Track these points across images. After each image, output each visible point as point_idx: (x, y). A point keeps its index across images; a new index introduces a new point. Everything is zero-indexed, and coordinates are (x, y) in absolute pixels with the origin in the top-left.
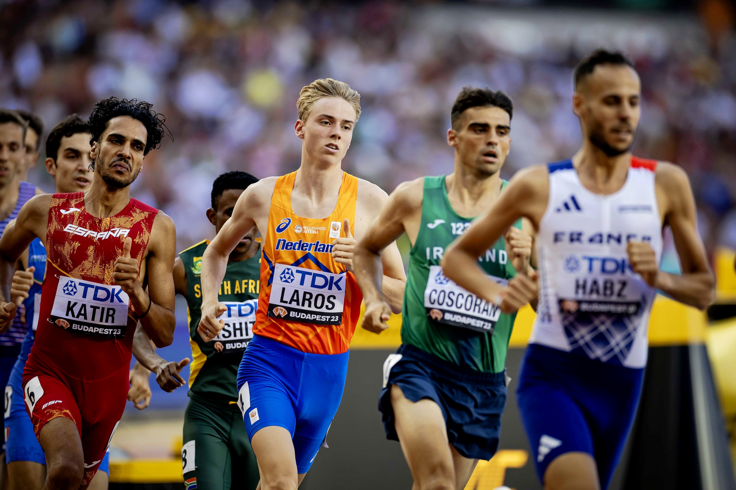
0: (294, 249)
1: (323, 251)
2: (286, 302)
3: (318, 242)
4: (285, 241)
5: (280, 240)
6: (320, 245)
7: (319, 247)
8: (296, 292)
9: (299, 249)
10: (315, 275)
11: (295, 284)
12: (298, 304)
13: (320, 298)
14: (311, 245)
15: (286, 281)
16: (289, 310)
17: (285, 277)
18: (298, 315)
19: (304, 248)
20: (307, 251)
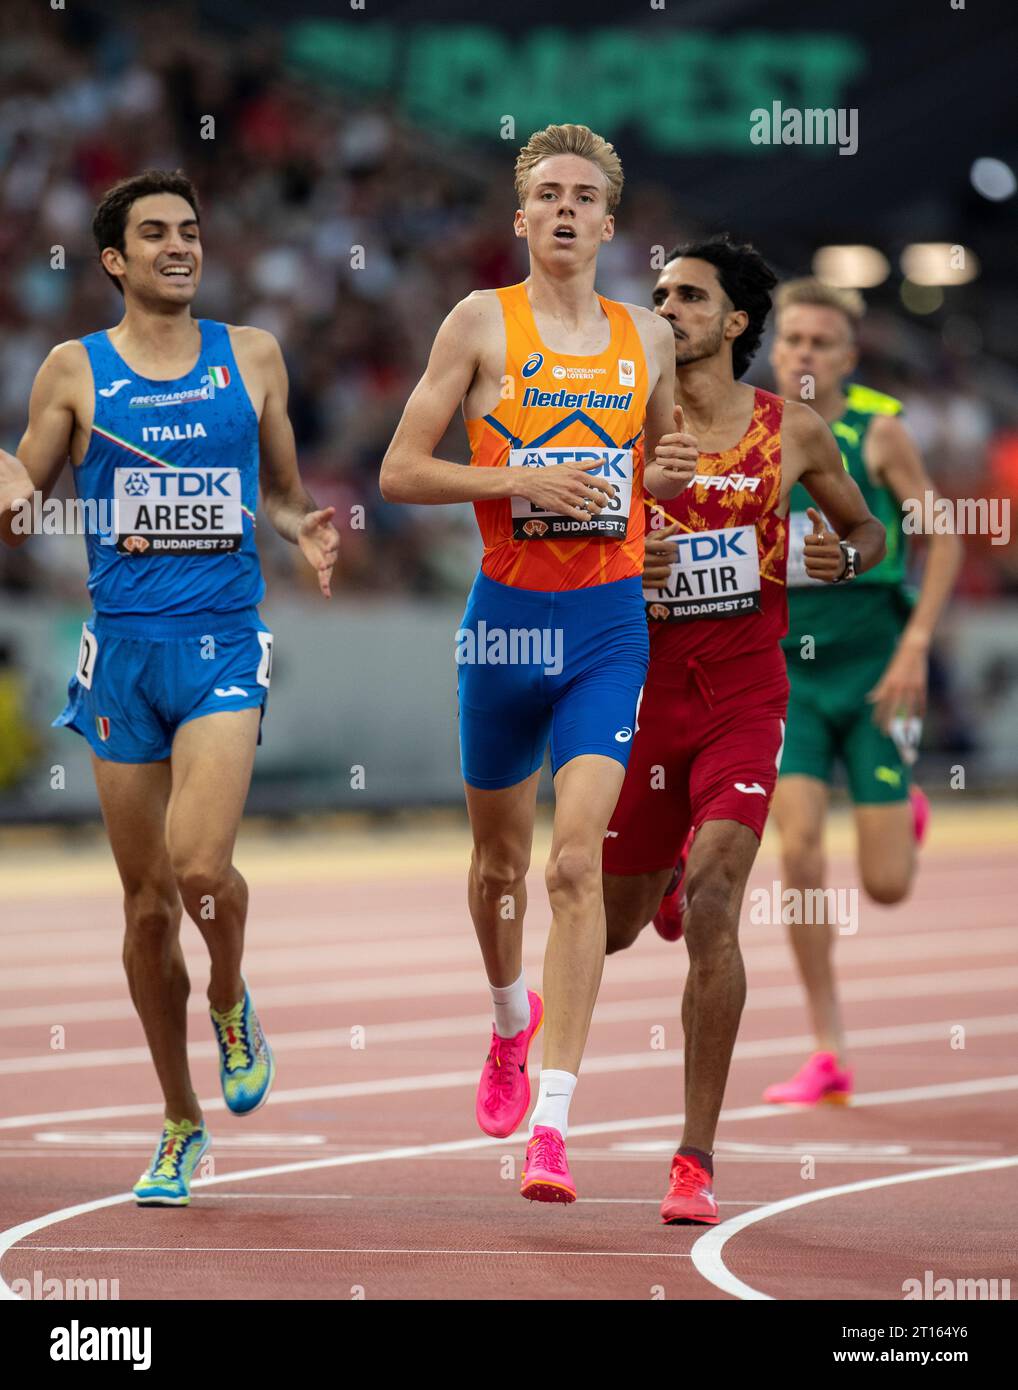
0: (553, 404)
1: (602, 406)
3: (592, 393)
4: (536, 391)
5: (528, 390)
6: (597, 397)
7: (595, 400)
9: (560, 404)
14: (581, 397)
19: (570, 403)
20: (575, 408)
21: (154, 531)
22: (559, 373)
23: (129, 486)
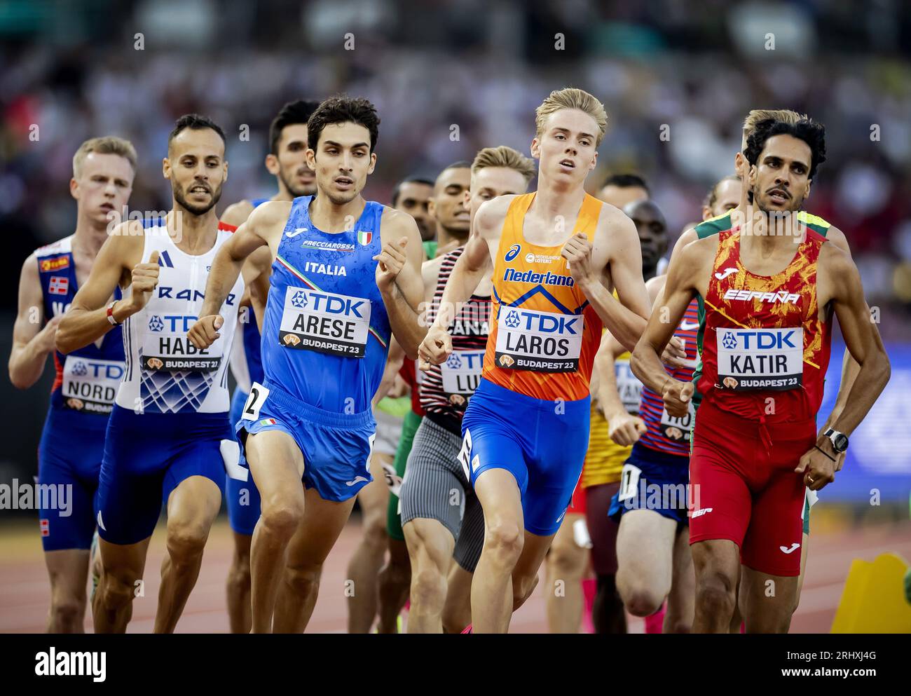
0: (523, 280)
1: (554, 283)
2: (512, 349)
3: (549, 273)
4: (513, 271)
5: (508, 270)
6: (551, 277)
7: (550, 279)
8: (523, 337)
9: (528, 280)
10: (543, 318)
11: (521, 329)
12: (526, 351)
13: (550, 343)
14: (542, 276)
15: (512, 326)
16: (516, 358)
17: (510, 321)
18: (526, 363)
19: (535, 280)
20: (538, 283)
21: (305, 333)
22: (530, 258)
23: (294, 300)
